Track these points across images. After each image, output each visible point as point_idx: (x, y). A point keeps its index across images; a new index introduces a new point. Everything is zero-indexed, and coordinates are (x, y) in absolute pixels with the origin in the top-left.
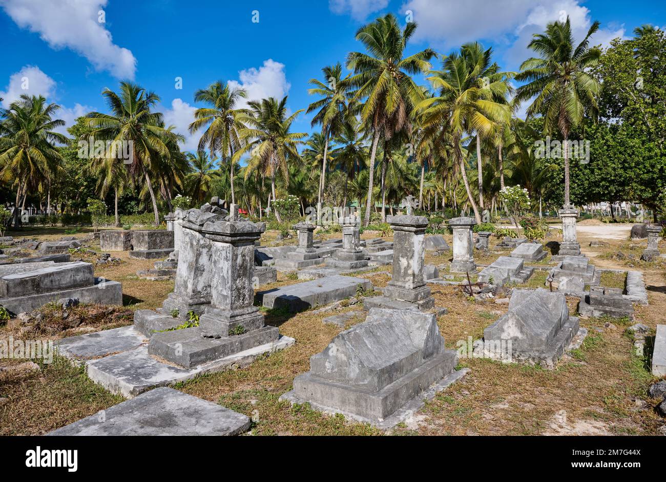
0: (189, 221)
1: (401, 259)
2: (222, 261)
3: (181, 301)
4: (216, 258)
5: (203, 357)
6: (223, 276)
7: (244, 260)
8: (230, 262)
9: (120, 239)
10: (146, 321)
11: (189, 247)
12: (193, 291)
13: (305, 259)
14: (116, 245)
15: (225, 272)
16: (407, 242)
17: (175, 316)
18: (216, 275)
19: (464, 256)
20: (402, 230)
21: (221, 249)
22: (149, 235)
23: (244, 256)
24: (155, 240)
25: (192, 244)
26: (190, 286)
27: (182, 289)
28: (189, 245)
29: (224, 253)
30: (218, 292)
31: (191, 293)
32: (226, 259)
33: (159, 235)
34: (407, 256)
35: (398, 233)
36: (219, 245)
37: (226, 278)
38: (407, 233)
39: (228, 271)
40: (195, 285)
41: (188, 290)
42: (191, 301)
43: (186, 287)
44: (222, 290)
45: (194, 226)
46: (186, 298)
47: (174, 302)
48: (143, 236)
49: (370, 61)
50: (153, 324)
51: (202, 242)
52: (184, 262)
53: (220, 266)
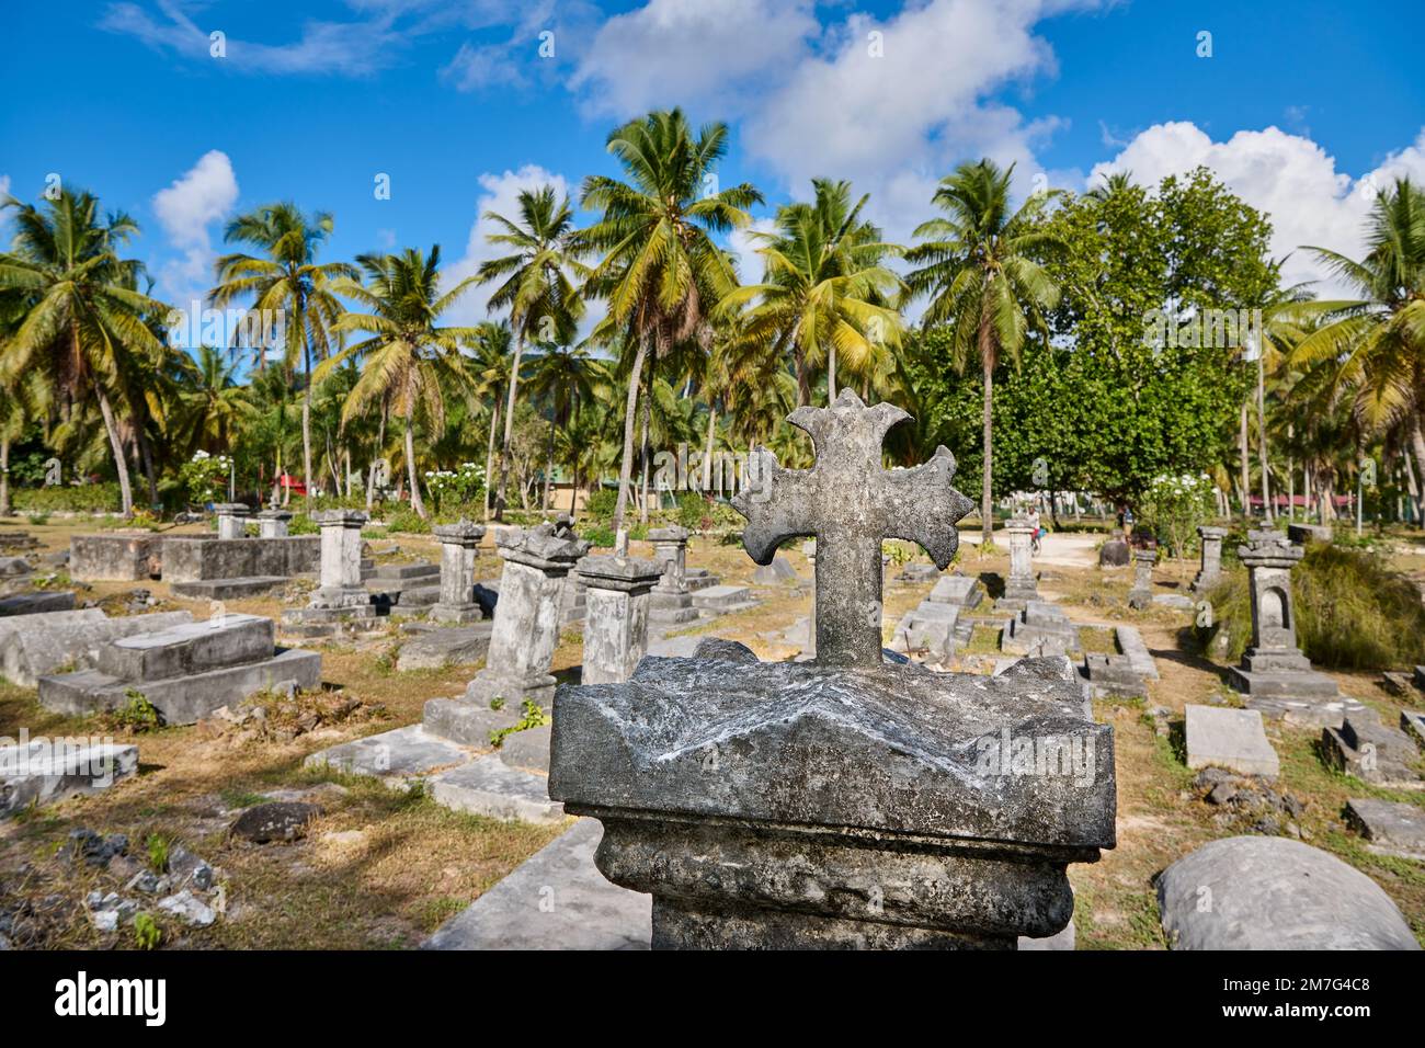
0: (527, 552)
2: (607, 620)
3: (506, 683)
4: (596, 615)
6: (609, 643)
7: (639, 618)
8: (622, 622)
9: (126, 555)
10: (455, 717)
12: (528, 667)
14: (114, 568)
15: (613, 636)
17: (496, 708)
21: (606, 600)
23: (639, 611)
24: (215, 560)
25: (526, 590)
26: (522, 659)
27: (506, 664)
28: (521, 590)
29: (611, 607)
30: (597, 668)
31: (525, 670)
32: (617, 616)
33: (224, 548)
36: (603, 594)
37: (615, 644)
39: (619, 636)
40: (531, 657)
41: (519, 665)
42: (525, 683)
43: (514, 660)
44: (605, 665)
45: (534, 561)
46: (516, 679)
47: (489, 685)
48: (189, 550)
49: (635, 201)
50: (473, 722)
51: (544, 586)
52: (509, 619)
53: (604, 627)
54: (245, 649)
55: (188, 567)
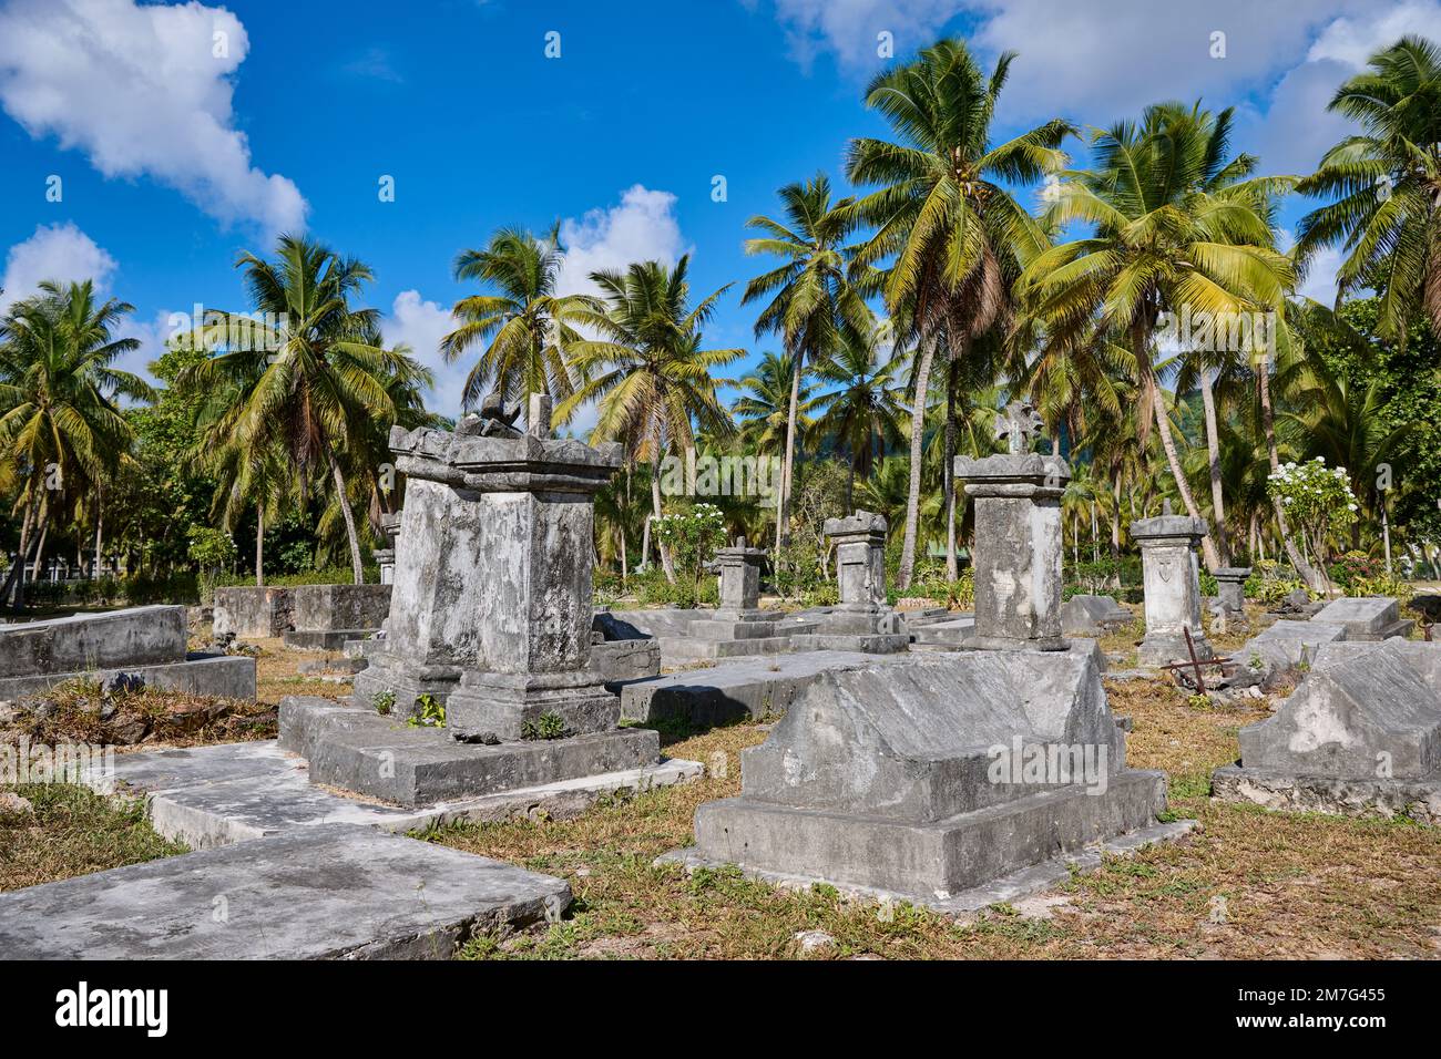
0: (427, 456)
1: (996, 574)
2: (506, 543)
3: (400, 670)
4: (492, 537)
5: (452, 782)
6: (510, 583)
7: (565, 541)
8: (528, 543)
9: (263, 608)
10: (310, 718)
11: (423, 527)
12: (434, 644)
13: (737, 635)
14: (253, 623)
15: (514, 570)
16: (1012, 527)
17: (385, 711)
18: (491, 583)
19: (1176, 621)
20: (998, 495)
21: (505, 509)
22: (334, 594)
23: (564, 529)
24: (349, 608)
25: (431, 518)
26: (424, 630)
27: (405, 640)
28: (424, 521)
29: (511, 520)
30: (495, 629)
31: (427, 649)
32: (518, 535)
33: (360, 593)
34: (1013, 564)
35: (987, 504)
36: (499, 500)
37: (517, 585)
38: (1011, 501)
39: (521, 568)
40: (438, 627)
41: (420, 642)
42: (427, 670)
43: (415, 634)
44: (505, 622)
45: (436, 469)
46: (414, 662)
47: (382, 675)
48: (320, 596)
50: (328, 726)
51: (457, 512)
52: (411, 568)
53: (502, 556)
54: (138, 647)
55: (319, 617)
